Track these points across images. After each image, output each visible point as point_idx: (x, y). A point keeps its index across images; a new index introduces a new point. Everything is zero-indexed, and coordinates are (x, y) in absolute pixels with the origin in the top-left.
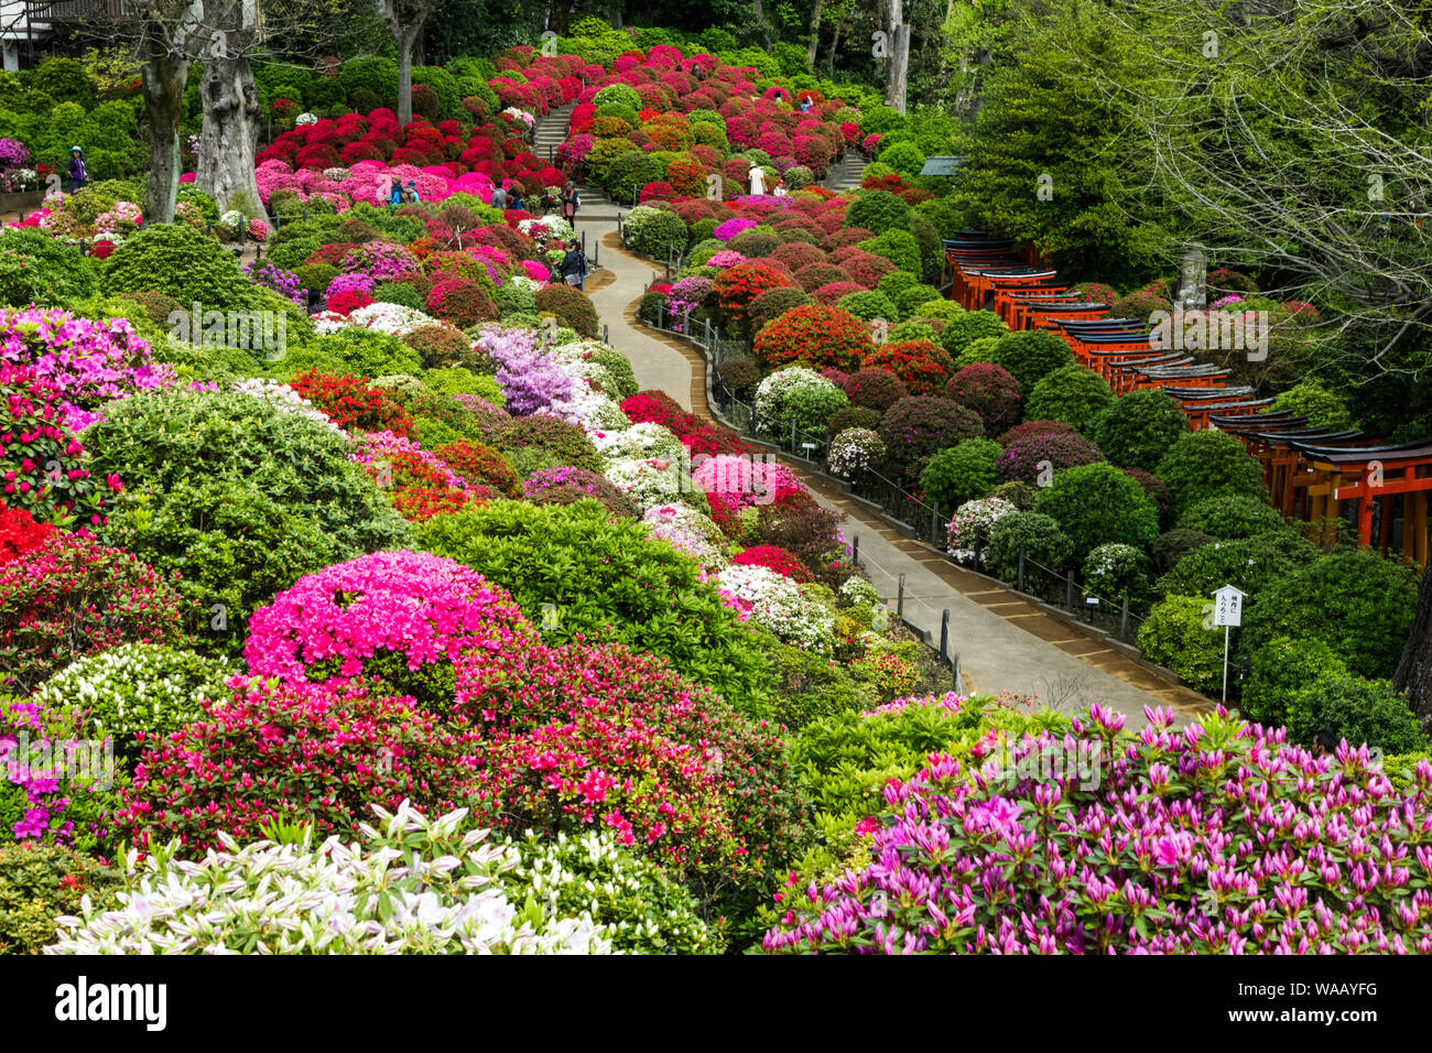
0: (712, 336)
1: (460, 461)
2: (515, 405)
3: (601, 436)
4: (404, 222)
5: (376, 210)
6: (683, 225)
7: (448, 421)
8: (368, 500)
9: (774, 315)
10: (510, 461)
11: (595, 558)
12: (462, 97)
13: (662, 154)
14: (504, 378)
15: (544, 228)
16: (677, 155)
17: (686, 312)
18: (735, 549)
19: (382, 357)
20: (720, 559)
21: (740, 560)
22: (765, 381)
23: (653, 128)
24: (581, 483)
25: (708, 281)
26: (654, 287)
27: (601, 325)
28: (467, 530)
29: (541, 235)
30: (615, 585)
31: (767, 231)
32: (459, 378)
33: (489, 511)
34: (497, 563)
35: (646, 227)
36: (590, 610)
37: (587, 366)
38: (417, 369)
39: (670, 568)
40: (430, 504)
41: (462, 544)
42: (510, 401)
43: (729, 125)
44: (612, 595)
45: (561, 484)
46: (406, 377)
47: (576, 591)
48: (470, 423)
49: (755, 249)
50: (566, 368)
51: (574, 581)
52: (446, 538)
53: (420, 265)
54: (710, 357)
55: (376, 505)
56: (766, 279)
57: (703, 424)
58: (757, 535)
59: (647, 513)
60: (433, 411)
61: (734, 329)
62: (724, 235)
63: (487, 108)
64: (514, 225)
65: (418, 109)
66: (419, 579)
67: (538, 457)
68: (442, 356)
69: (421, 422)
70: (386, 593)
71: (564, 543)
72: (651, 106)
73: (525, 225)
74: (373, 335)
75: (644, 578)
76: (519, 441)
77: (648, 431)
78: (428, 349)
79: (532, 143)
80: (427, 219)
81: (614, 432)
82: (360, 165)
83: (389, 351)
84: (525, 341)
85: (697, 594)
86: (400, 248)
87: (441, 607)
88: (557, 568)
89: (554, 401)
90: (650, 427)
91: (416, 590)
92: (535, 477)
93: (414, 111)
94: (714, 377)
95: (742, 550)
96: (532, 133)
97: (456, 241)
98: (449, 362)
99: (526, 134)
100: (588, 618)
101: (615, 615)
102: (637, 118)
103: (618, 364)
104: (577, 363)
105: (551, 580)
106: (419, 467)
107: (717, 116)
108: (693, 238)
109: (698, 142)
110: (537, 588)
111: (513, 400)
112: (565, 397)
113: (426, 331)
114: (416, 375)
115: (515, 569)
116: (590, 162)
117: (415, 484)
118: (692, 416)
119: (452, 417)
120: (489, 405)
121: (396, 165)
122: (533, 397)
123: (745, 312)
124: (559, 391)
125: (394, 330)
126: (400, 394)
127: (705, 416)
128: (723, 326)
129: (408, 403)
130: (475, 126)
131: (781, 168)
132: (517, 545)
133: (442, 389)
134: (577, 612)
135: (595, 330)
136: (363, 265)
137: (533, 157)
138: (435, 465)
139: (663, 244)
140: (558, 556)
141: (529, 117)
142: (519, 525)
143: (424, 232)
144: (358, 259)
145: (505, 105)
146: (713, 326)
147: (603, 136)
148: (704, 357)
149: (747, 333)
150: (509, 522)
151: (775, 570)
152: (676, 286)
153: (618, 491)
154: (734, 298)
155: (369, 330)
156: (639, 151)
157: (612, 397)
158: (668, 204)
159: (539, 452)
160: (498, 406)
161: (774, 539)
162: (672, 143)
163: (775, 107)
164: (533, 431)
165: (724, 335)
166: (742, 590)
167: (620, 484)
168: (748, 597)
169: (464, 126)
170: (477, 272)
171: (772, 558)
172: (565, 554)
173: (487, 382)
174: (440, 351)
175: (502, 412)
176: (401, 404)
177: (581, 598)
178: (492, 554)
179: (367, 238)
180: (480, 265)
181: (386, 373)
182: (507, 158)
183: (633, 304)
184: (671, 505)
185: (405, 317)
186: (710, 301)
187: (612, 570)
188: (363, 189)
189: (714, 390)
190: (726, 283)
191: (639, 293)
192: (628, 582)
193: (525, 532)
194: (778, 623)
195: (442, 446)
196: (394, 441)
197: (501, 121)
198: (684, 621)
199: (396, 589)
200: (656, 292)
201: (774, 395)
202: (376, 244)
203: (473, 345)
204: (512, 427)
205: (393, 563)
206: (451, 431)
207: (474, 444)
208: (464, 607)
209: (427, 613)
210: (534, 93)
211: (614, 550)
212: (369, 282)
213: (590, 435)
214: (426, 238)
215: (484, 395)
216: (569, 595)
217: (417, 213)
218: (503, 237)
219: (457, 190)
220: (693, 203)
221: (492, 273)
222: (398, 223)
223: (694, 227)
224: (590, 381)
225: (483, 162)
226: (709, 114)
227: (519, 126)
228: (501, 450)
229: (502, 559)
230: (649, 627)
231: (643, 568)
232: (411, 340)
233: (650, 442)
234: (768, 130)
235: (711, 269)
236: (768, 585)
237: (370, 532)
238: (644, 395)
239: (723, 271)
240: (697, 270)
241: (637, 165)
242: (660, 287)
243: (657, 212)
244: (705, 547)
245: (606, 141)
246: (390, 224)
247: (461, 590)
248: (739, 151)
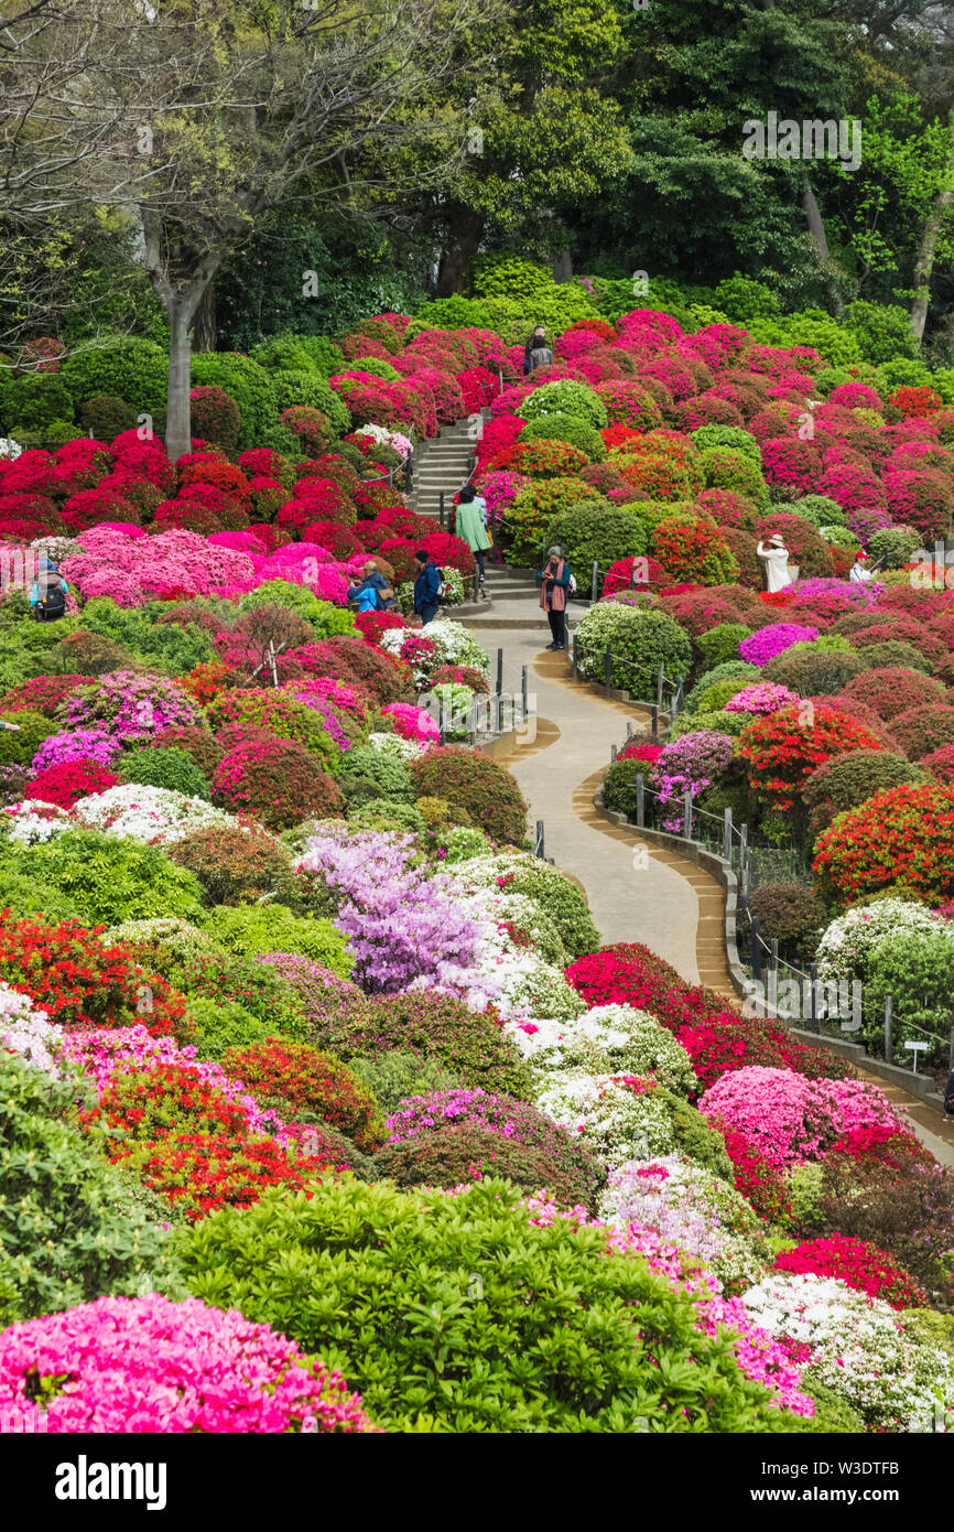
0: (736, 841)
1: (268, 1077)
2: (371, 972)
3: (531, 1030)
4: (174, 636)
5: (124, 614)
6: (683, 635)
7: (249, 1004)
8: (91, 1195)
9: (849, 802)
10: (361, 1077)
11: (507, 1292)
12: (281, 407)
13: (646, 506)
14: (353, 924)
15: (428, 644)
16: (673, 507)
17: (688, 797)
18: (779, 1243)
19: (129, 885)
20: (751, 1261)
21: (788, 1264)
22: (834, 926)
23: (627, 460)
24: (493, 1120)
25: (729, 740)
26: (628, 751)
27: (531, 821)
28: (273, 1238)
29: (422, 656)
30: (543, 1343)
31: (836, 647)
32: (269, 923)
33: (313, 1203)
34: (327, 1302)
35: (616, 639)
36: (496, 1389)
37: (505, 899)
38: (193, 906)
39: (644, 1310)
40: (214, 1165)
41: (263, 1265)
42: (363, 965)
43: (768, 453)
44: (537, 1361)
45: (454, 1120)
46: (174, 922)
47: (470, 1354)
48: (290, 1005)
49: (816, 681)
50: (465, 904)
51: (468, 1335)
52: (234, 1254)
53: (202, 713)
54: (732, 879)
55: (105, 1202)
56: (834, 738)
57: (719, 1006)
58: (819, 1215)
59: (613, 1177)
60: (221, 986)
61: (777, 829)
62: (759, 653)
63: (326, 425)
64: (372, 638)
65: (200, 430)
66: (178, 1351)
67: (413, 1069)
68: (240, 883)
69: (199, 1007)
70: (118, 1377)
71: (450, 1263)
72: (623, 422)
73: (394, 638)
74: (116, 845)
75: (596, 1330)
76: (380, 1040)
77: (617, 1021)
78: (215, 870)
79: (408, 488)
80: (215, 628)
81: (554, 1022)
82: (97, 532)
83: (144, 874)
84: (391, 854)
85: (695, 1356)
86: (165, 684)
87: (217, 1404)
88: (435, 1311)
89: (443, 966)
90: (620, 1013)
91: (173, 1372)
92: (407, 1108)
93: (195, 433)
94: (740, 916)
95: (791, 1245)
96: (408, 469)
97: (267, 669)
98: (252, 893)
99: (397, 472)
100: (492, 1404)
101: (542, 1398)
102: (598, 440)
103: (562, 896)
104: (486, 894)
105: (426, 1334)
106: (195, 1094)
107: (746, 436)
108: (701, 660)
109: (710, 484)
110: (400, 1349)
111: (369, 962)
112: (463, 958)
113: (211, 837)
114: (192, 918)
115: (360, 1314)
116: (513, 521)
117: (185, 1126)
118: (699, 992)
119: (256, 996)
120: (323, 973)
121: (161, 530)
122: (406, 958)
123: (796, 797)
124: (453, 947)
125: (152, 834)
126: (162, 954)
127: (721, 991)
128: (755, 823)
129: (176, 971)
130: (304, 459)
131: (863, 530)
132: (364, 1266)
133: (239, 944)
134: (472, 1393)
135: (522, 830)
136: (99, 716)
137: (408, 513)
138: (222, 1088)
139: (646, 670)
140: (439, 1288)
141: (402, 442)
142: (368, 1228)
143: (209, 652)
144: (90, 704)
145: (358, 421)
146: (737, 823)
147: (536, 474)
148: (722, 881)
149: (800, 837)
150: (350, 1225)
151: (852, 1284)
152: (670, 748)
153: (560, 1135)
154: (776, 770)
155: (107, 836)
156: (602, 501)
157: (551, 956)
158: (655, 598)
159: (416, 1060)
160: (341, 975)
161: (852, 1223)
162: (662, 487)
163: (853, 421)
164: (405, 1021)
165: (758, 839)
166: (791, 1323)
167: (564, 1120)
168: (803, 1335)
169: (285, 459)
170: (304, 727)
171: (847, 1261)
172: (449, 1285)
173: (322, 931)
174: (236, 873)
175: (349, 985)
176: (163, 972)
177: (480, 1368)
178: (317, 1285)
179: (106, 665)
180: (310, 712)
181: (138, 915)
182: (365, 516)
183: (593, 779)
184: (659, 1161)
185: (173, 809)
186: (733, 776)
187: (537, 1315)
188: (100, 576)
189: (740, 941)
190: (759, 741)
191: (602, 761)
192: (565, 1337)
193: (378, 1245)
194: (860, 1386)
195: (239, 1049)
196: (151, 1044)
197: (351, 449)
198: (671, 1409)
199: (136, 1371)
200: (631, 761)
201: (851, 952)
202: (122, 676)
203: (295, 863)
204: (366, 1012)
205: (132, 1321)
206: (254, 1021)
207: (296, 1047)
208: (259, 1404)
209: (191, 1415)
210: (412, 398)
211: (541, 1278)
212: (109, 745)
213: (510, 1027)
214: (213, 664)
215: (315, 953)
216: (458, 1361)
217: (197, 620)
218: (353, 661)
219: (271, 576)
220: (701, 595)
221: (332, 726)
222: (163, 638)
223: (702, 639)
224: (510, 927)
225: (318, 521)
226: (730, 432)
227: (382, 459)
228: (346, 1057)
229: (335, 1292)
230: (605, 1421)
231: (595, 1310)
232: (184, 853)
233: (620, 1040)
234: (838, 460)
235: (733, 717)
236: (840, 1313)
237: (94, 1253)
238: (608, 953)
239: (757, 721)
240: (708, 719)
241: (598, 527)
242: (641, 750)
243: (635, 612)
244: (723, 1242)
245: (542, 484)
246: (149, 639)
247: (254, 1373)
248: (785, 499)
